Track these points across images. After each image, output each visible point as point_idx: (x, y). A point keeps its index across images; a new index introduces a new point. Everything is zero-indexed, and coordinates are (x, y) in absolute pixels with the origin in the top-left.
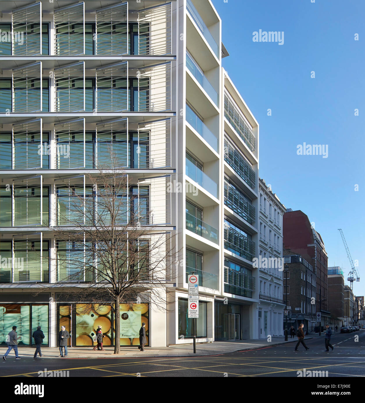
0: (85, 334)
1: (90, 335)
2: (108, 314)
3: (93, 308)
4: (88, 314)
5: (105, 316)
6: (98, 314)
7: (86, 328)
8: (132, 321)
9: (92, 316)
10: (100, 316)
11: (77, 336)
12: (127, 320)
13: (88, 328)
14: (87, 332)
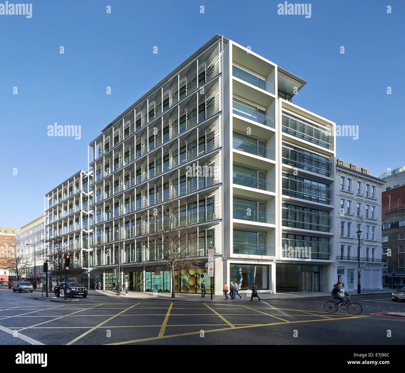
1: (187, 286)
2: (194, 275)
3: (188, 272)
4: (186, 275)
5: (193, 276)
8: (205, 278)
9: (188, 276)
10: (191, 276)
11: (182, 287)
12: (203, 278)
13: (186, 283)
14: (185, 285)
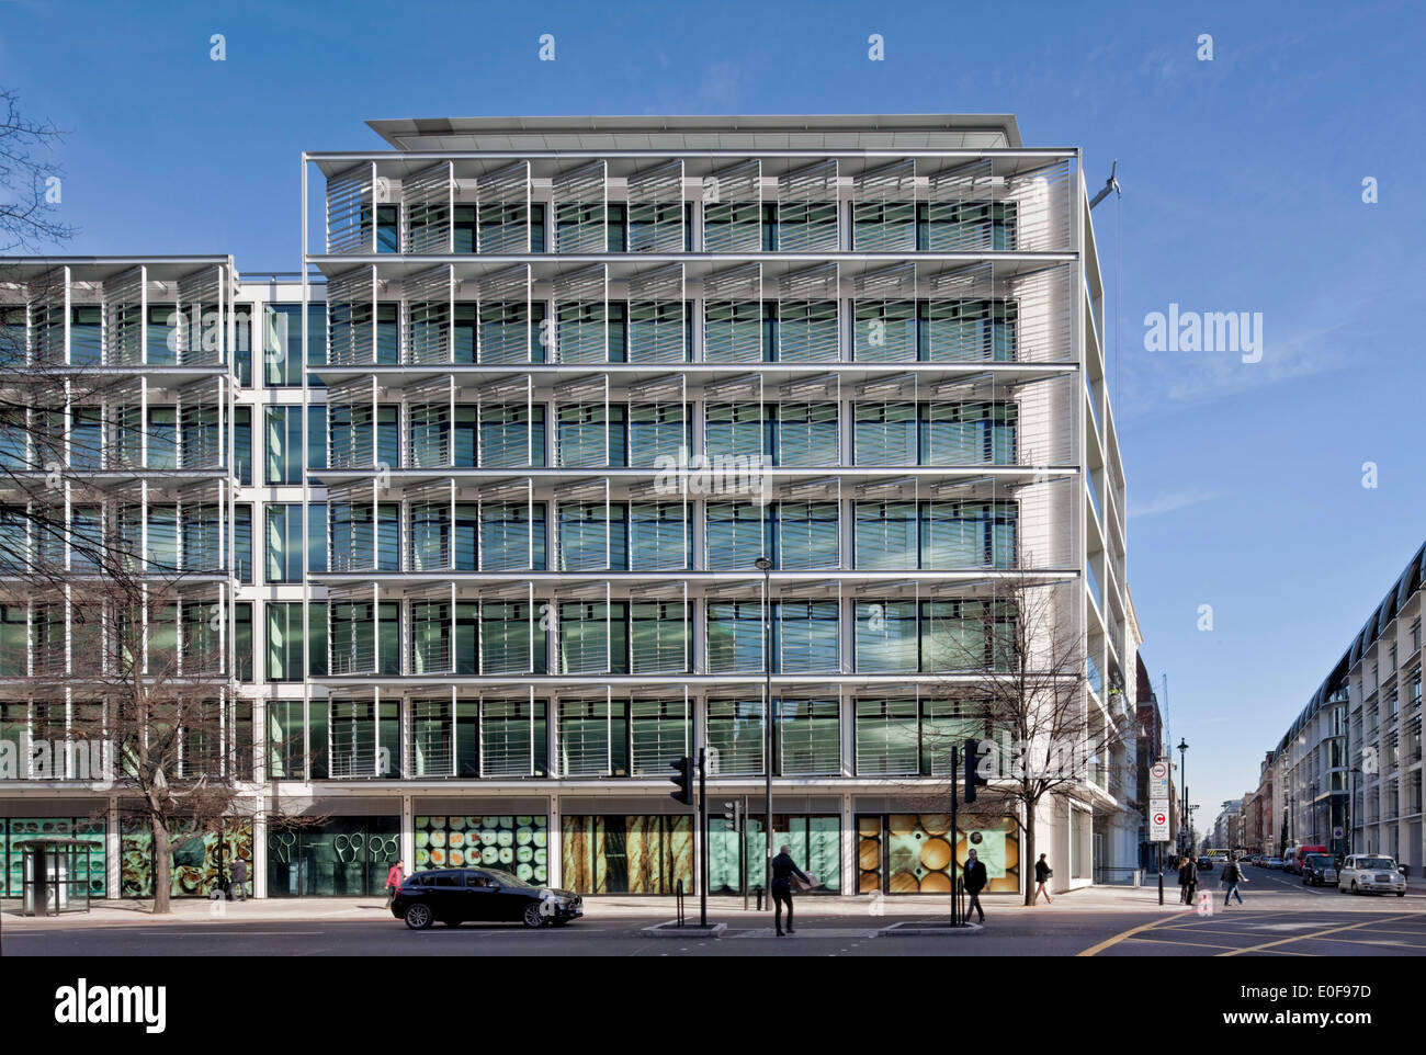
0: (906, 870)
1: (915, 871)
2: (946, 833)
3: (919, 824)
4: (911, 834)
5: (941, 837)
6: (928, 834)
7: (906, 859)
8: (988, 845)
9: (918, 837)
10: (932, 837)
11: (891, 873)
12: (981, 844)
13: (910, 860)
14: (909, 867)
